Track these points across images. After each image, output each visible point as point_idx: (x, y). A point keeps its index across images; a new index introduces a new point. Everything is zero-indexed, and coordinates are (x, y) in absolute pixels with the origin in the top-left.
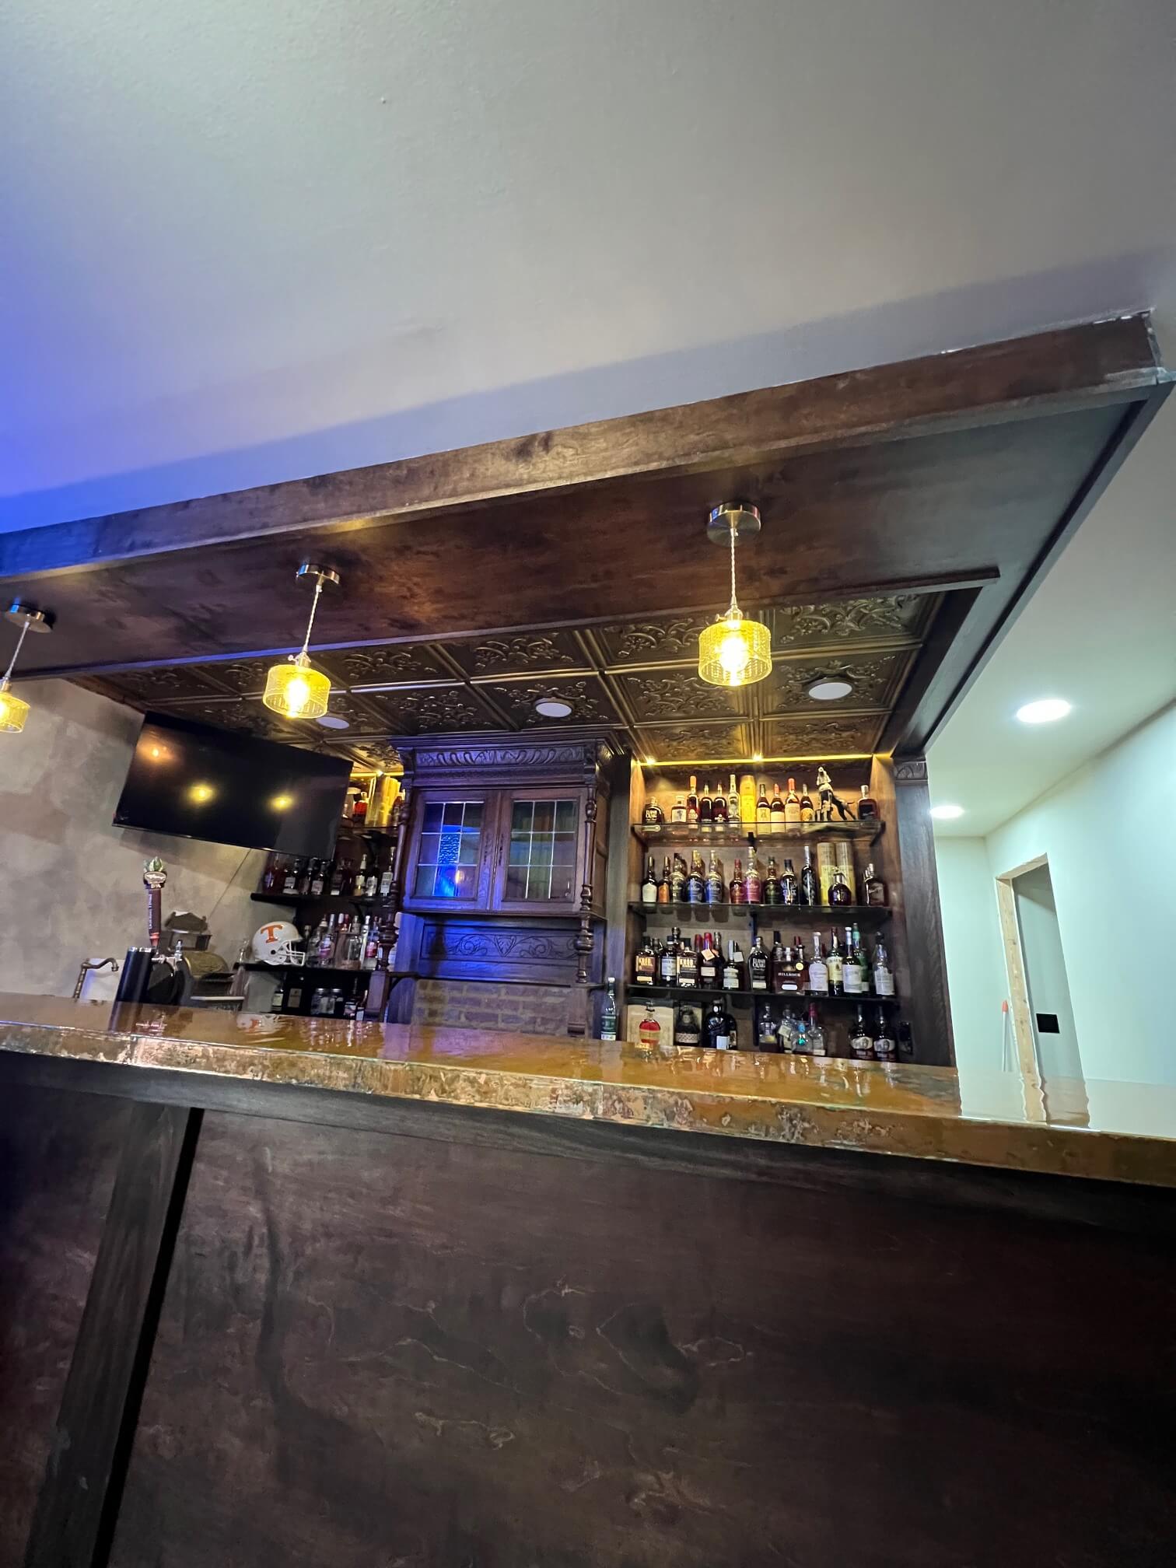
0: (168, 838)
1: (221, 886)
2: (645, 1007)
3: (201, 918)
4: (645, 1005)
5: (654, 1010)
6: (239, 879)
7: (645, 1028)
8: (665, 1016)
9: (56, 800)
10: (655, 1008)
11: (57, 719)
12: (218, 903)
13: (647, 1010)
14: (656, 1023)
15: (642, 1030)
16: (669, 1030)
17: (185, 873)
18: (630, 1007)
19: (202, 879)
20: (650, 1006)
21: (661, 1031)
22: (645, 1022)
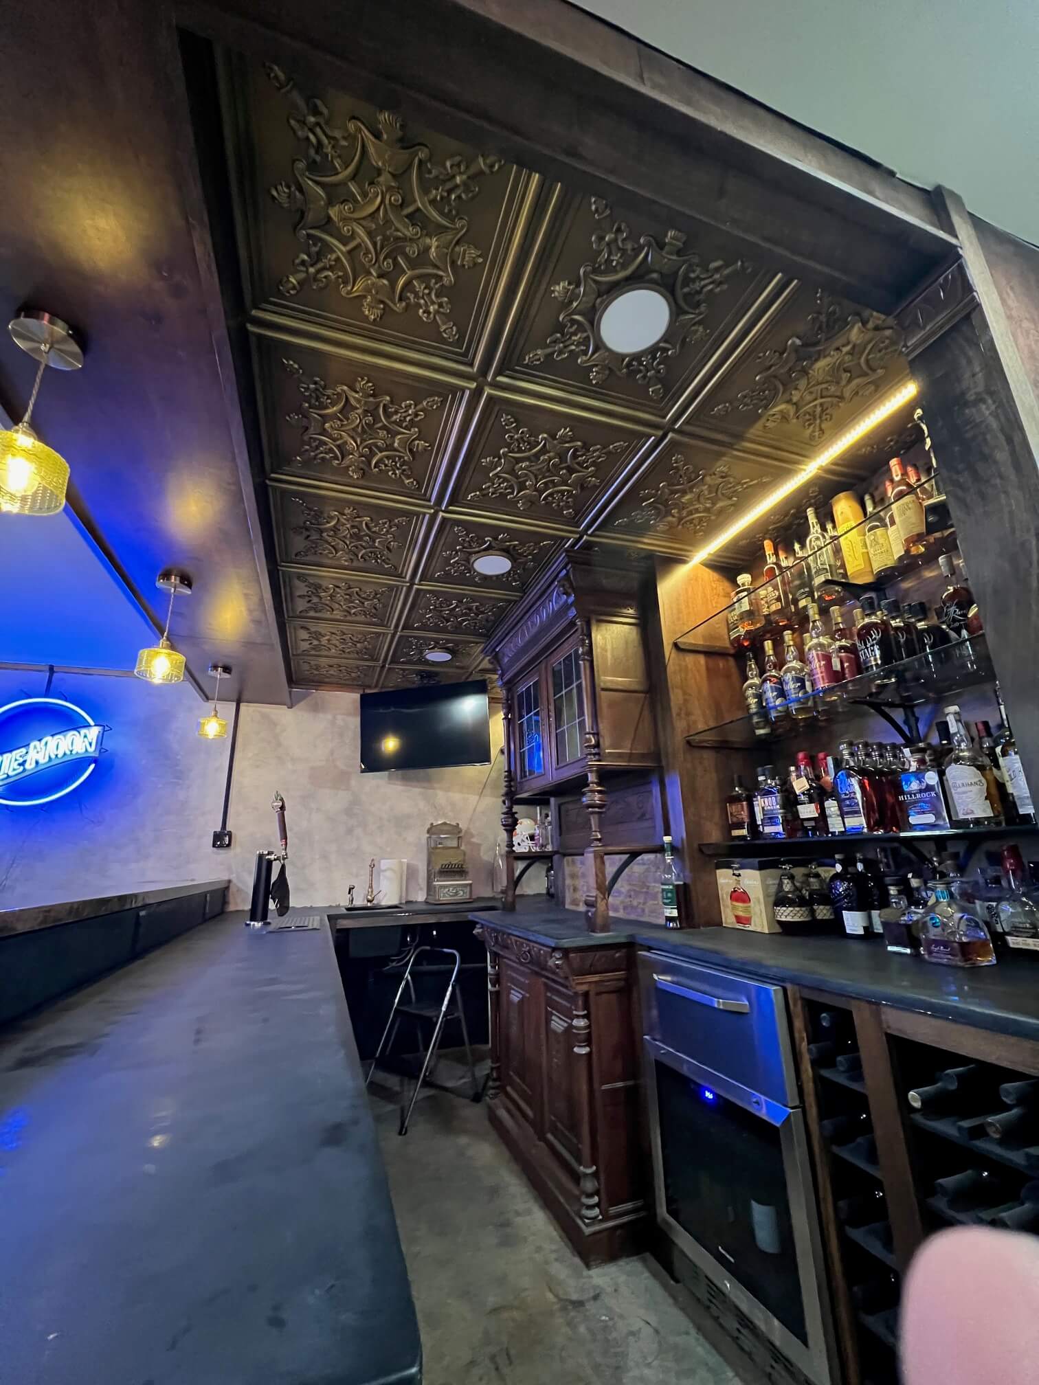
0: (421, 772)
1: (473, 799)
2: (730, 871)
3: (454, 824)
4: (731, 868)
5: (739, 875)
6: (488, 791)
7: (737, 900)
8: (752, 880)
9: (341, 765)
10: (741, 872)
11: (329, 717)
12: (475, 810)
13: (734, 874)
14: (745, 892)
15: (735, 903)
16: (759, 902)
17: (440, 793)
18: (718, 871)
19: (456, 796)
20: (737, 869)
21: (752, 904)
22: (735, 891)
